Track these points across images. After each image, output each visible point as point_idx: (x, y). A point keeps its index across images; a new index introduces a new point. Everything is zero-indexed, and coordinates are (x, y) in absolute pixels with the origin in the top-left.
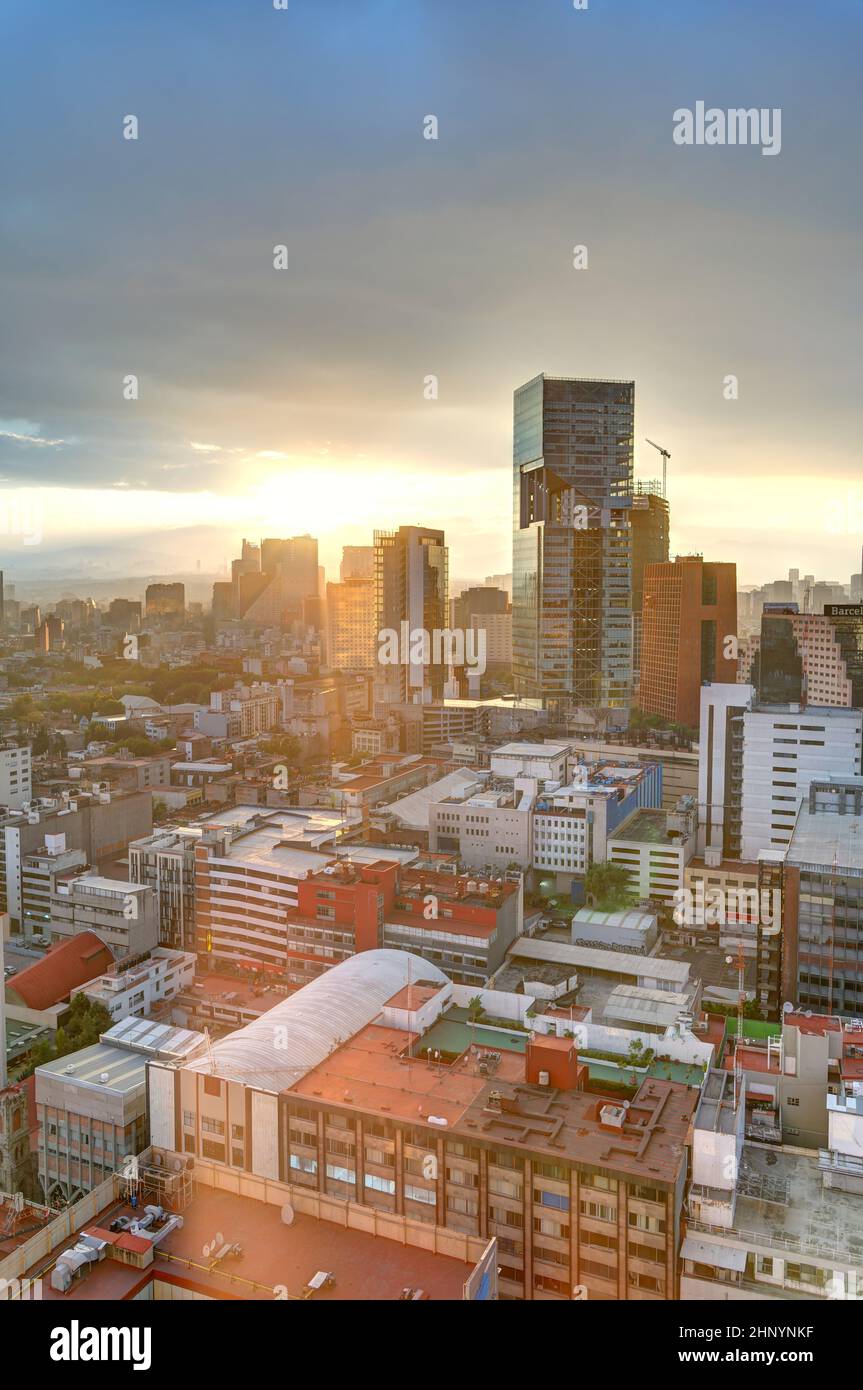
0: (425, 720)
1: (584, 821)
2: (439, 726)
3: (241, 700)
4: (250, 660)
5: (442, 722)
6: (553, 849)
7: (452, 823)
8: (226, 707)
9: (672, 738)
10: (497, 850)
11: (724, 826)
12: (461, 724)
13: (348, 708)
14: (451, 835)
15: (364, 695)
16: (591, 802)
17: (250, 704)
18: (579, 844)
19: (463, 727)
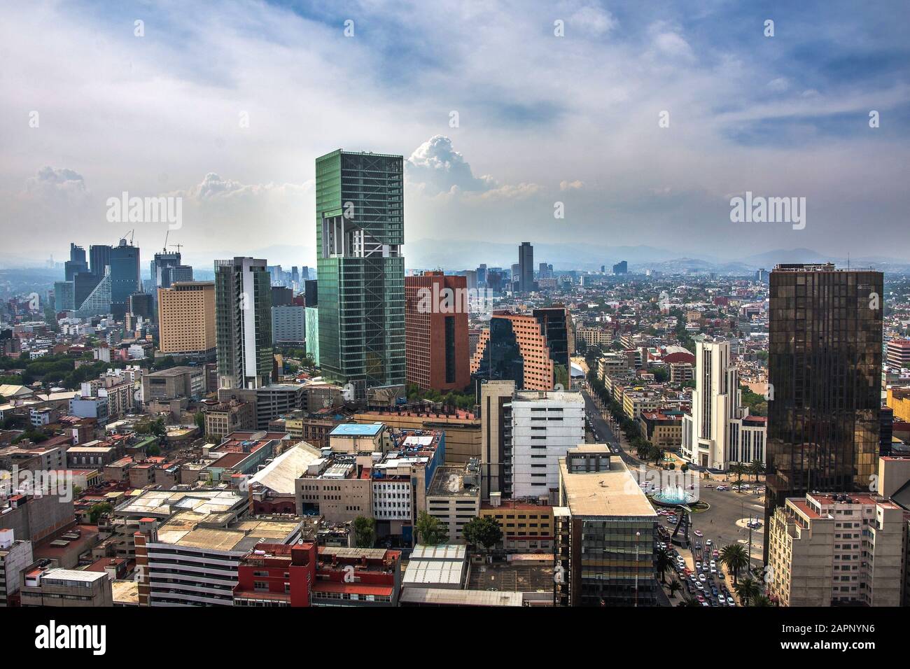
0: (258, 401)
1: (409, 484)
2: (269, 404)
3: (107, 388)
4: (100, 350)
5: (272, 402)
6: (387, 505)
7: (313, 492)
8: (95, 393)
9: (443, 408)
10: (347, 509)
11: (499, 477)
12: (285, 402)
13: (192, 390)
14: (312, 501)
15: (203, 380)
16: (414, 471)
17: (113, 391)
18: (406, 500)
19: (288, 405)
